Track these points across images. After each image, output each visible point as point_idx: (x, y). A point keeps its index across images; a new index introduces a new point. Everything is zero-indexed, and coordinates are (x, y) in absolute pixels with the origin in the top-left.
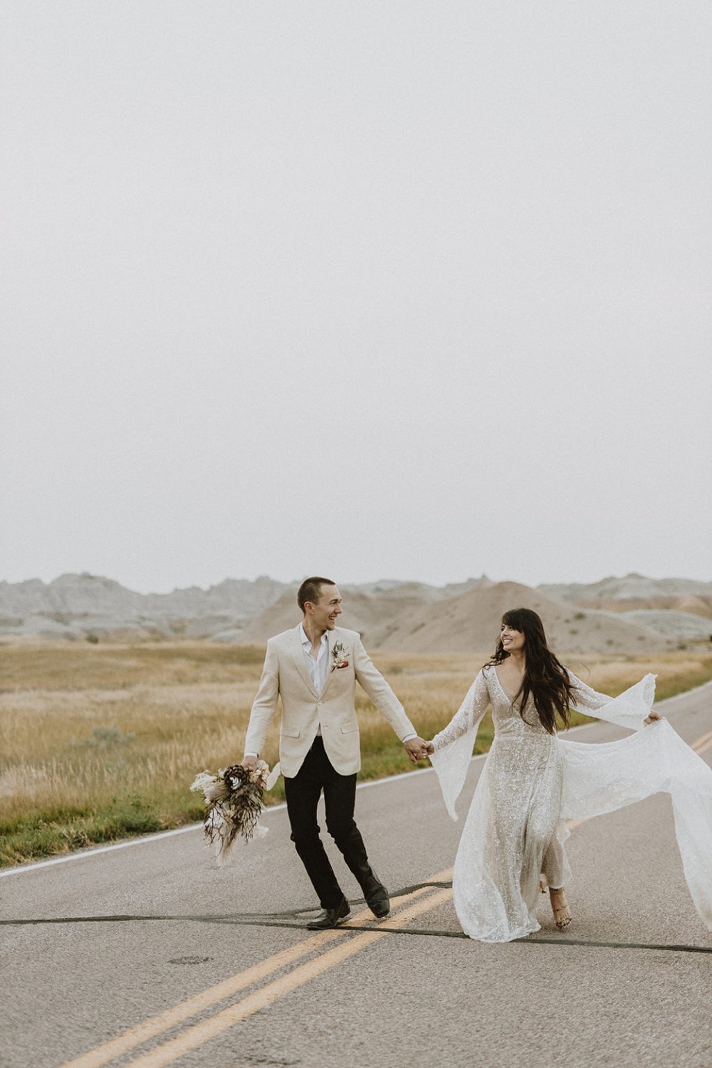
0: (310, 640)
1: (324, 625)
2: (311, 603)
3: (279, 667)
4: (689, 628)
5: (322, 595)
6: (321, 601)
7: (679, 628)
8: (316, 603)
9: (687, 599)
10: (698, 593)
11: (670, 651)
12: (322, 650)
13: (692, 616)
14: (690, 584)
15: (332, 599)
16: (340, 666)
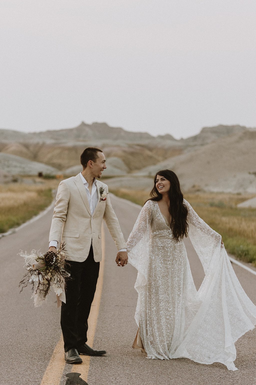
0: (88, 182)
1: (97, 174)
2: (92, 161)
3: (70, 198)
4: (16, 167)
5: (98, 157)
6: (98, 160)
7: (8, 167)
8: (95, 162)
9: (14, 146)
10: (22, 141)
11: (6, 183)
12: (94, 189)
13: (18, 158)
14: (16, 134)
15: (103, 160)
16: (104, 199)
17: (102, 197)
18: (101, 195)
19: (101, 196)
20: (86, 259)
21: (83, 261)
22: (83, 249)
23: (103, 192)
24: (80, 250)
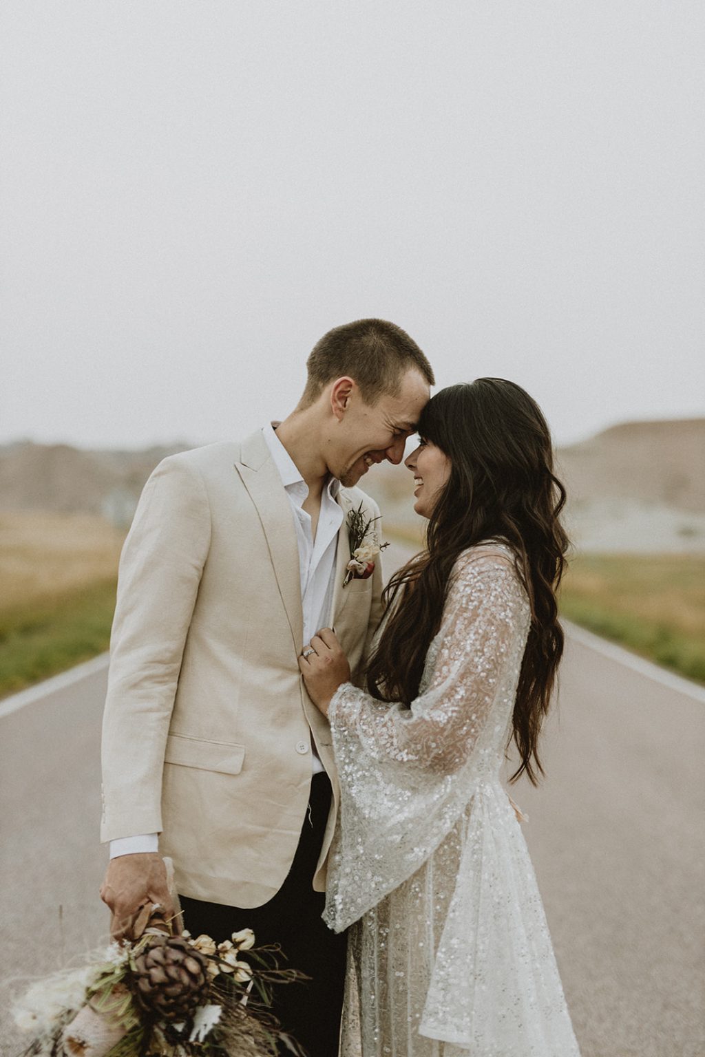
16: (361, 572)
17: (354, 562)
18: (352, 550)
19: (352, 557)
20: (275, 893)
21: (260, 904)
22: (263, 836)
23: (363, 535)
24: (247, 839)
